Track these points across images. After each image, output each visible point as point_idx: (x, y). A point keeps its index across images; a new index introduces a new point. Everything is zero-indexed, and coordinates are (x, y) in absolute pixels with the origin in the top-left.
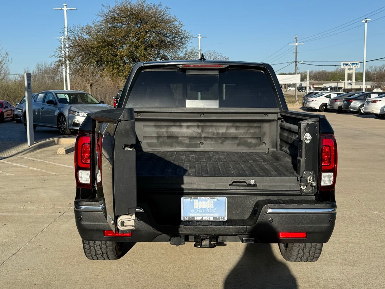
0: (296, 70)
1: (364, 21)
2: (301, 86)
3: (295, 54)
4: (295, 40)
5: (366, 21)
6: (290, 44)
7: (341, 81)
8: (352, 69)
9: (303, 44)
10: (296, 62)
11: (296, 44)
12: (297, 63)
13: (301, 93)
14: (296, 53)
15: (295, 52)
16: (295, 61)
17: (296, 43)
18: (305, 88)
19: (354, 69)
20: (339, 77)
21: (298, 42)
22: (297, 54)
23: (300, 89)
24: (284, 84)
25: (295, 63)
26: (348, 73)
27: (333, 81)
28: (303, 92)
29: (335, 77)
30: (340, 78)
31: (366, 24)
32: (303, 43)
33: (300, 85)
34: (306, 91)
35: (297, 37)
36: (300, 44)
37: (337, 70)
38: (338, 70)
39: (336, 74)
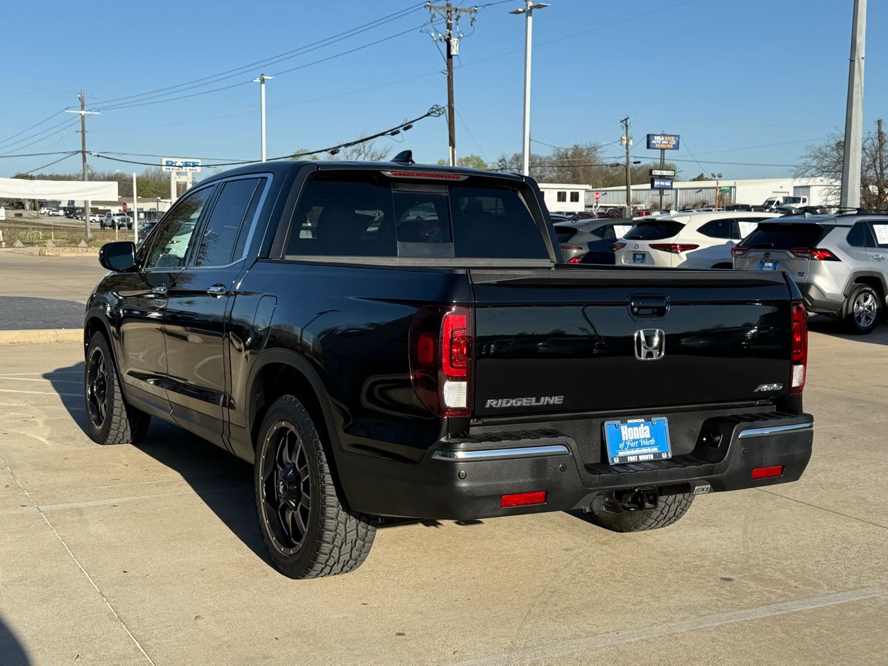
0: (84, 169)
1: (258, 80)
2: (72, 206)
3: (80, 134)
4: (79, 103)
5: (263, 81)
6: (67, 111)
7: (159, 198)
8: (185, 174)
9: (97, 113)
10: (83, 152)
11: (83, 112)
12: (87, 155)
13: (74, 221)
14: (83, 132)
15: (81, 130)
16: (81, 149)
17: (83, 109)
18: (81, 211)
19: (190, 175)
20: (155, 190)
21: (85, 107)
22: (86, 134)
23: (70, 214)
24: (29, 200)
25: (81, 154)
26: (177, 182)
27: (144, 198)
28: (77, 219)
29: (145, 189)
30: (158, 193)
31: (263, 86)
32: (98, 111)
33: (69, 204)
34: (84, 218)
35: (83, 98)
36: (92, 113)
37: (147, 174)
38: (150, 174)
39: (148, 182)
